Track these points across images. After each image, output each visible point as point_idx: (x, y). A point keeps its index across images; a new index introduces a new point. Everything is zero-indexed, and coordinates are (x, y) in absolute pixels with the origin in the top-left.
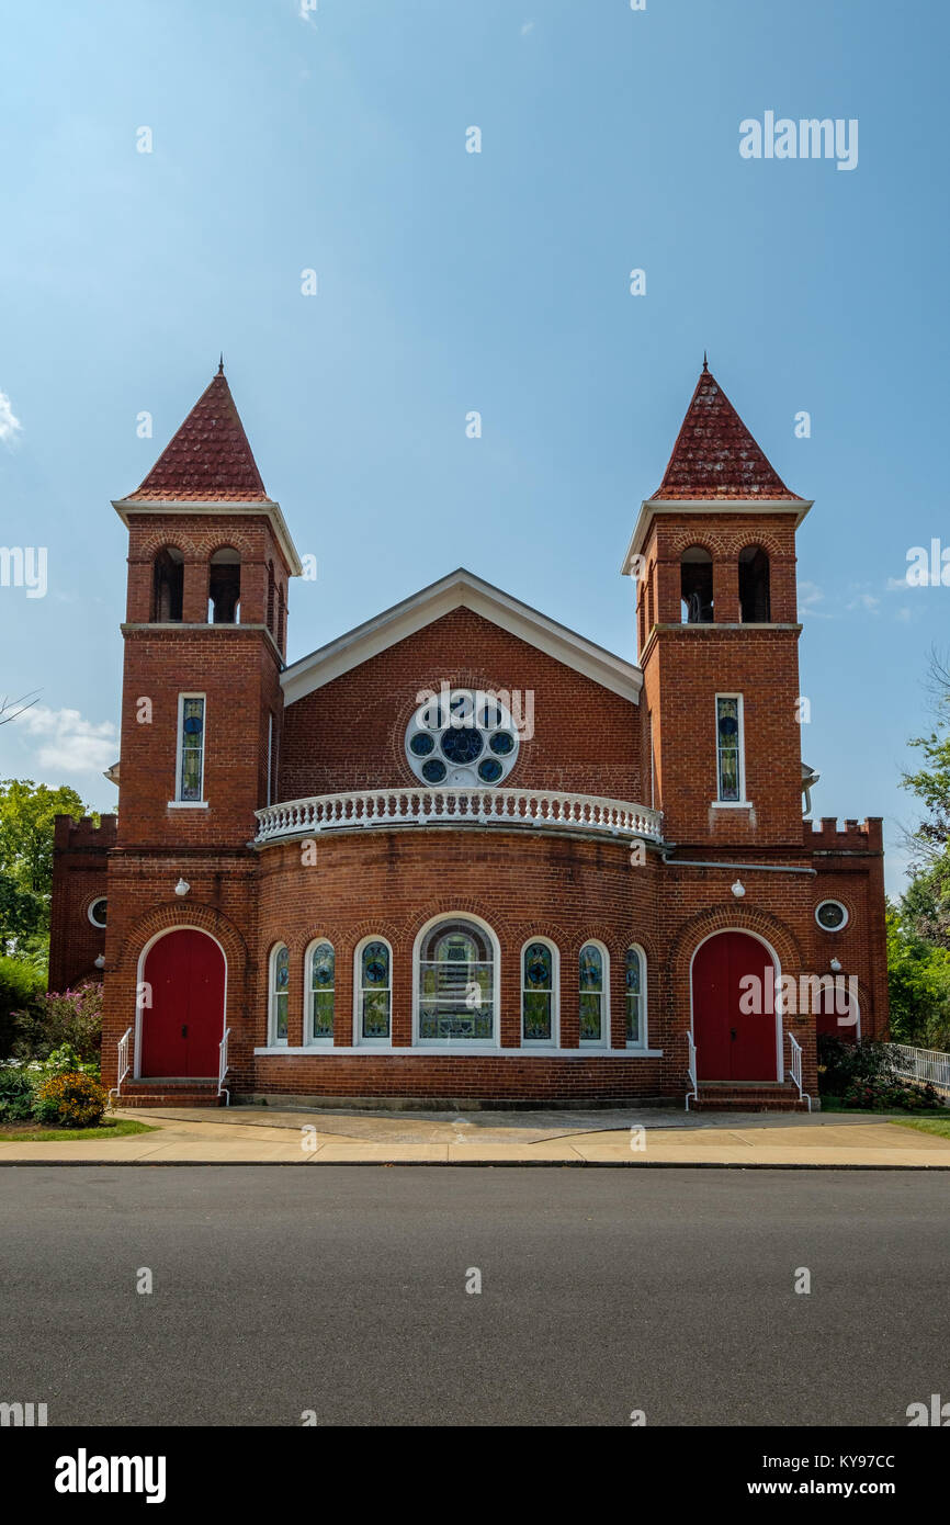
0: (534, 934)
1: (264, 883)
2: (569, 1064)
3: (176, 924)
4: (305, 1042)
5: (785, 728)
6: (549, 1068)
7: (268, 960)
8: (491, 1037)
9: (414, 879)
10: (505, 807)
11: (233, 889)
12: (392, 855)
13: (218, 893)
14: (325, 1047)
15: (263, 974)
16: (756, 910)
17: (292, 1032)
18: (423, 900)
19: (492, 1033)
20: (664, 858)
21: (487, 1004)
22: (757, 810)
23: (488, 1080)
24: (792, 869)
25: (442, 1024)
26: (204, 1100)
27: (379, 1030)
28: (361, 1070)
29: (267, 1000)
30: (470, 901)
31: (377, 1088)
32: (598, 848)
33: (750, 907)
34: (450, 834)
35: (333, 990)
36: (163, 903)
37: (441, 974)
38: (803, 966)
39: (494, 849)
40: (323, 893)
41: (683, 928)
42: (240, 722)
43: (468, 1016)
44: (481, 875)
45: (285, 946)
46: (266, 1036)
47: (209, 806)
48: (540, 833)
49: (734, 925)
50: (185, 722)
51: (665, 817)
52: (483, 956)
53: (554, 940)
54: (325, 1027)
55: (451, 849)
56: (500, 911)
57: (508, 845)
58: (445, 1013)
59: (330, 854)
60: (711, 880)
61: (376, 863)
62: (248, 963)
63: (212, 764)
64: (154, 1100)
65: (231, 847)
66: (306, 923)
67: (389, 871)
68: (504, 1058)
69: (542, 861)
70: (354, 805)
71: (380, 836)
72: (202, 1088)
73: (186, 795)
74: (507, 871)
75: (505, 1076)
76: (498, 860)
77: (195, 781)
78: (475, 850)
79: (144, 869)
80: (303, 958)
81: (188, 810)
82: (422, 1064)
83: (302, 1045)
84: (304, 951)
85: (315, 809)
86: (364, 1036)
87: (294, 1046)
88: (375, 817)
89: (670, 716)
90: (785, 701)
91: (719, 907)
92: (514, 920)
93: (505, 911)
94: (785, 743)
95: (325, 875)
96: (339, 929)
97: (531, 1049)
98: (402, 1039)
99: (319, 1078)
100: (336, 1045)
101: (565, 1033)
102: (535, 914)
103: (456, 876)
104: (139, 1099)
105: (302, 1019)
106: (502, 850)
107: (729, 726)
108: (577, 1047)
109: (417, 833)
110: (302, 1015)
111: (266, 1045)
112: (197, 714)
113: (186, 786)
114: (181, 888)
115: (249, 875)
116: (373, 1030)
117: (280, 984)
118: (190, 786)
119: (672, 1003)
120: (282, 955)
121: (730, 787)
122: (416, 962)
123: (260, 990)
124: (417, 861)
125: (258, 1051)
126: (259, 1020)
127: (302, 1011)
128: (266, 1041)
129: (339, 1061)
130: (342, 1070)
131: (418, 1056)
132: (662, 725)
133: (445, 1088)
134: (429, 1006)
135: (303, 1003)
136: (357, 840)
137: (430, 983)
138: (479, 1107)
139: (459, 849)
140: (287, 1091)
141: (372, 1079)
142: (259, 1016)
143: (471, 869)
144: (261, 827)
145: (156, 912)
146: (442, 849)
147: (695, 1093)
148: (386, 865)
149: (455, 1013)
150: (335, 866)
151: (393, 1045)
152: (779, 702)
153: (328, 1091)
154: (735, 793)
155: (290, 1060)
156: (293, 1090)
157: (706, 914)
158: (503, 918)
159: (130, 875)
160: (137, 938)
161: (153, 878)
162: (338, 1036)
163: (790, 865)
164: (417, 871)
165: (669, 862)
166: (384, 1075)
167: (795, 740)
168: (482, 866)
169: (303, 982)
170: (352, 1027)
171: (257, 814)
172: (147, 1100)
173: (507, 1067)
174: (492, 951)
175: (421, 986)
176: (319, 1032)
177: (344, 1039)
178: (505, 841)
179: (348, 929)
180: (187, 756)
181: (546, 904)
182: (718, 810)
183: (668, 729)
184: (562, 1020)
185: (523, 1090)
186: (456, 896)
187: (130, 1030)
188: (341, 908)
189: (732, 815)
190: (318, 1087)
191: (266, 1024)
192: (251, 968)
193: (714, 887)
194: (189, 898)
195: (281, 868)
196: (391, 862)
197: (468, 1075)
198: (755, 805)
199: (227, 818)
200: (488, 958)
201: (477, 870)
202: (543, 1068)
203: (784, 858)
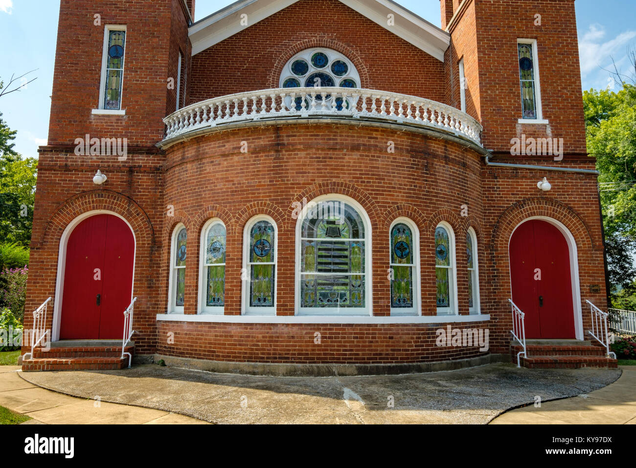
0: (400, 215)
1: (168, 175)
2: (429, 330)
3: (94, 209)
4: (199, 310)
5: (568, 66)
6: (414, 334)
7: (170, 239)
8: (364, 306)
9: (297, 165)
10: (374, 106)
11: (144, 180)
12: (278, 145)
13: (130, 183)
14: (216, 315)
15: (166, 251)
16: (557, 202)
17: (187, 301)
18: (304, 184)
19: (364, 302)
20: (487, 159)
21: (360, 276)
22: (552, 126)
23: (363, 346)
24: (582, 170)
25: (321, 294)
26: (107, 363)
27: (265, 300)
28: (248, 337)
29: (168, 273)
30: (346, 184)
31: (263, 354)
32: (446, 146)
33: (551, 200)
34: (328, 126)
35: (224, 264)
36: (83, 192)
37: (319, 249)
38: (594, 246)
39: (365, 141)
40: (217, 179)
41: (502, 216)
42: (153, 48)
43: (344, 287)
44: (354, 162)
45: (184, 227)
46: (166, 304)
47: (126, 114)
48: (404, 128)
49: (541, 214)
50: (109, 48)
51: (484, 130)
52: (356, 234)
53: (414, 220)
54: (217, 297)
55: (330, 139)
56: (371, 194)
57: (377, 138)
58: (324, 284)
59: (224, 146)
60: (523, 177)
61: (264, 152)
62: (154, 242)
63: (130, 80)
64: (61, 363)
65: (143, 147)
66: (201, 205)
67: (274, 159)
68: (376, 325)
69: (404, 153)
70: (245, 104)
71: (267, 128)
72: (108, 350)
73: (107, 105)
74: (376, 160)
75: (377, 342)
76: (369, 150)
77: (115, 95)
78: (349, 141)
79: (69, 163)
80: (199, 236)
81: (108, 116)
82: (304, 332)
83: (196, 313)
84: (200, 230)
85: (212, 110)
86: (251, 305)
87: (189, 313)
88: (263, 113)
89: (485, 54)
90: (567, 46)
91: (529, 199)
92: (384, 202)
93: (375, 194)
94: (570, 77)
95: (219, 164)
96: (230, 210)
97: (399, 317)
98: (286, 309)
99: (210, 343)
100: (226, 314)
101: (425, 302)
102: (400, 198)
103: (333, 163)
104: (48, 363)
105: (197, 290)
106: (372, 142)
107: (526, 64)
108: (435, 314)
109: (300, 124)
110: (197, 286)
111: (166, 312)
112: (120, 43)
113: (108, 98)
114: (99, 178)
115: (157, 169)
116: (259, 300)
117: (179, 260)
118: (112, 99)
119: (496, 276)
120: (182, 235)
121: (530, 109)
122: (298, 239)
123: (163, 265)
124: (299, 150)
125: (160, 317)
126: (162, 291)
127: (197, 282)
128: (166, 308)
129: (229, 328)
130: (231, 336)
131: (301, 325)
132: (479, 60)
133: (325, 354)
134: (310, 278)
135: (197, 275)
136: (247, 132)
137: (312, 258)
138: (356, 372)
139: (336, 139)
140: (182, 354)
141: (258, 345)
142: (161, 287)
143: (347, 157)
144: (168, 131)
145: (78, 198)
146: (322, 139)
147: (525, 352)
148: (273, 153)
149: (332, 284)
150: (228, 155)
151: (278, 314)
152: (563, 46)
153: (218, 356)
154: (533, 114)
155: (185, 327)
156: (187, 353)
157: (519, 204)
158: (374, 201)
159: (57, 168)
160: (60, 220)
161: (76, 170)
162: (227, 305)
163: (580, 168)
164: (301, 158)
165: (490, 164)
166: (269, 341)
167: (576, 75)
168: (356, 155)
169: (198, 257)
170: (241, 297)
171: (165, 120)
172: (55, 363)
173: (379, 334)
174: (363, 229)
175: (302, 260)
176: (212, 301)
177: (234, 308)
178: (374, 134)
179: (239, 209)
180: (110, 75)
181: (408, 189)
182: (523, 125)
183: (484, 63)
184: (422, 291)
185: (393, 354)
186: (334, 180)
187: (49, 299)
188: (232, 192)
189: (533, 129)
190: (209, 351)
191: (167, 294)
192: (156, 245)
193: (524, 184)
194: (105, 187)
195: (183, 161)
196: (277, 151)
197: (345, 342)
198: (551, 122)
199: (140, 123)
200: (361, 235)
201: (351, 158)
202: (409, 334)
203: (575, 162)
